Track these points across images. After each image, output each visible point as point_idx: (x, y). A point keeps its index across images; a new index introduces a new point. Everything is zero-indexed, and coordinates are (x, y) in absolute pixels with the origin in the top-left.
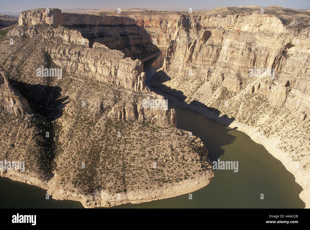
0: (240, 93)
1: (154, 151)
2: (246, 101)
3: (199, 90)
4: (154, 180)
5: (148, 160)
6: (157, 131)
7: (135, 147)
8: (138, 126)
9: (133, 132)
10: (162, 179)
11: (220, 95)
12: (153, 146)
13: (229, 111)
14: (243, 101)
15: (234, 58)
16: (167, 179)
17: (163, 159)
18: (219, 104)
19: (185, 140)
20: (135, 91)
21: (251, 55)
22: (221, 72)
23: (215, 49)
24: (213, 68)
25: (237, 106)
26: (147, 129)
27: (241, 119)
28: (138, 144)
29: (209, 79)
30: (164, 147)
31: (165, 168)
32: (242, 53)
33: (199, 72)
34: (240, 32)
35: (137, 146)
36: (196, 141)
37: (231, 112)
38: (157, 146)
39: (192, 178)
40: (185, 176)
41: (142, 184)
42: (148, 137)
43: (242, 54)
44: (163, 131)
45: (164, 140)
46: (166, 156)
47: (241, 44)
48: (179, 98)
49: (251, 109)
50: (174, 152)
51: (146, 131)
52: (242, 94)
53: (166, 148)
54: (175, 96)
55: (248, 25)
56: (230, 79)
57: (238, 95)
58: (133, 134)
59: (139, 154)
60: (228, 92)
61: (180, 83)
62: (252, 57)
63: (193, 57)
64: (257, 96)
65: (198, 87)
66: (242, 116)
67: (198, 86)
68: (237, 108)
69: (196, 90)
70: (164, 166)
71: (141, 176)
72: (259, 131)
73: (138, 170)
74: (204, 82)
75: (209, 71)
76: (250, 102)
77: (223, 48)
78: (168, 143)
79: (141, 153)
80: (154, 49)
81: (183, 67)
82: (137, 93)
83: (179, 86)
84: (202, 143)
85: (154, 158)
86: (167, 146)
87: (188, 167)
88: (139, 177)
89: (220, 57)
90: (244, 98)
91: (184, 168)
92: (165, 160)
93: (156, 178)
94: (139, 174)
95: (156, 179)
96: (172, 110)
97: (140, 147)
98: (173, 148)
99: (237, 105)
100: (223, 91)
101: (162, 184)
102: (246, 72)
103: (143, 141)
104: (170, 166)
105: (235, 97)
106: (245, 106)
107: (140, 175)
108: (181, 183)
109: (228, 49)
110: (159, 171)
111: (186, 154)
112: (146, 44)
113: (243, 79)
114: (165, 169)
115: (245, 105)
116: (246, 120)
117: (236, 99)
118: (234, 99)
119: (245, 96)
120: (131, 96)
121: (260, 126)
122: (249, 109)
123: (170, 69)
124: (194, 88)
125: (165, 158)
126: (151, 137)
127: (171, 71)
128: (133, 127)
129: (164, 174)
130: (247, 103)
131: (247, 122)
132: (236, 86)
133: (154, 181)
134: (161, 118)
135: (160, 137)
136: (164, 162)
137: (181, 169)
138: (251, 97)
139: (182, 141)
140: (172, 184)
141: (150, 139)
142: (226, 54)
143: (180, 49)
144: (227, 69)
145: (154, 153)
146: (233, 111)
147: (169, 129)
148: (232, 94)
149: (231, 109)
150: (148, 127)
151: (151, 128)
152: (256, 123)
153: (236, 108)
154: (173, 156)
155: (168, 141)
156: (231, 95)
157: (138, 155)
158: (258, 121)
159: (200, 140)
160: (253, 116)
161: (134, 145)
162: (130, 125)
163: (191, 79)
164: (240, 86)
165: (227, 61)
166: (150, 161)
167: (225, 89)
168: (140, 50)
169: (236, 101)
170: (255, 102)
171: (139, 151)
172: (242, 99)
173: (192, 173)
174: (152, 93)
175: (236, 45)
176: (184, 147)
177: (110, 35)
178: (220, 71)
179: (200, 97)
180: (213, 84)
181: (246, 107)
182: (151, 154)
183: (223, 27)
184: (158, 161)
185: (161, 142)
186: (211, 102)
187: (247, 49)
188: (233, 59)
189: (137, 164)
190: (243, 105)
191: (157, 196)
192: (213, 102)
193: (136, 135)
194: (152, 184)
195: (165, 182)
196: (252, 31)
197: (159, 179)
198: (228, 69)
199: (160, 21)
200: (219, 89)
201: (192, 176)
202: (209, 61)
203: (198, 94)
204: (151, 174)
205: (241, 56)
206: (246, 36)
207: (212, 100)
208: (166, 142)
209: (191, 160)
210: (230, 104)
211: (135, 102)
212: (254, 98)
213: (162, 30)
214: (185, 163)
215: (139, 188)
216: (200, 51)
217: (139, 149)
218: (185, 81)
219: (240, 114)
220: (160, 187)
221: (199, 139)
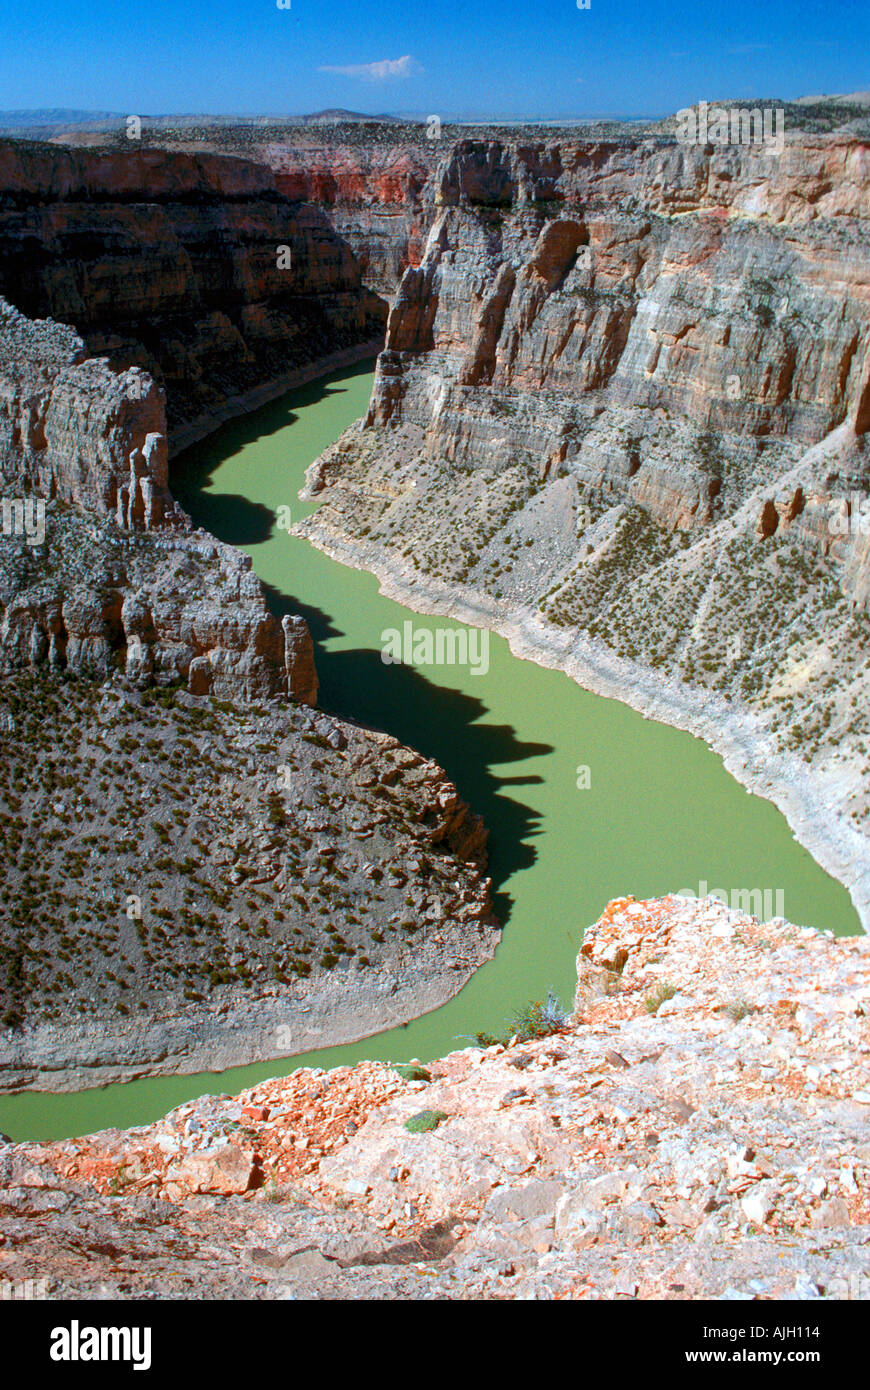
0: (708, 537)
1: (185, 826)
2: (729, 577)
3: (519, 520)
4: (167, 970)
5: (149, 871)
6: (214, 728)
7: (95, 803)
8: (121, 703)
9: (94, 729)
10: (210, 968)
11: (614, 548)
12: (180, 798)
13: (645, 629)
14: (718, 578)
15: (693, 358)
16: (232, 964)
17: (226, 863)
18: (603, 594)
19: (354, 771)
20: (116, 529)
21: (771, 341)
22: (627, 431)
23: (605, 311)
24: (591, 413)
25: (687, 600)
26: (162, 717)
27: (696, 666)
28: (112, 791)
29: (570, 467)
30: (238, 804)
31: (230, 910)
32: (721, 336)
33: (523, 430)
34: (721, 224)
35: (105, 802)
36: (411, 776)
37: (652, 630)
38: (204, 798)
39: (365, 962)
40: (327, 950)
41: (103, 987)
42: (165, 758)
43: (726, 341)
44: (242, 724)
45: (240, 772)
46: (242, 850)
47: (724, 287)
48: (418, 558)
49: (748, 618)
50: (284, 833)
51: (158, 726)
52: (719, 539)
53: (249, 810)
54: (405, 549)
55: (761, 189)
56: (664, 467)
57: (695, 547)
58: (90, 742)
59: (107, 839)
60: (651, 530)
61: (431, 485)
62: (772, 354)
63: (501, 356)
64: (784, 552)
65: (516, 507)
66: (702, 654)
67: (513, 498)
68: (684, 612)
69: (504, 522)
70: (224, 902)
71: (106, 947)
72: (775, 730)
73: (95, 919)
74: (544, 481)
75: (568, 429)
76: (748, 579)
77: (643, 307)
78: (259, 784)
79: (122, 835)
80: (368, 316)
81: (447, 405)
82: (126, 537)
83: (430, 500)
84: (445, 786)
85: (180, 859)
86: (256, 803)
87: (353, 907)
88: (96, 955)
89: (627, 354)
90: (723, 558)
91: (325, 912)
92: (237, 870)
93: (180, 962)
94: (94, 940)
95: (179, 968)
96: (290, 622)
97: (118, 805)
98: (282, 813)
99: (689, 596)
100: (627, 528)
101: (207, 987)
102: (744, 431)
103: (136, 776)
104: (258, 901)
105: (682, 554)
106: (726, 601)
107: (97, 945)
108: (302, 986)
109: (662, 315)
110: (196, 927)
111: (347, 843)
112: (330, 292)
113: (726, 463)
114: (233, 914)
115: (722, 596)
116: (721, 672)
117: (685, 568)
118: (676, 564)
119: (728, 549)
120: (97, 552)
121: (781, 704)
122: (742, 615)
123: (405, 416)
124: (491, 513)
125: (234, 862)
126: (178, 755)
127: (407, 425)
128: (98, 707)
129: (223, 941)
130: (737, 587)
131: (723, 684)
132: (691, 502)
133: (169, 976)
134: (237, 661)
135: (221, 753)
136: (229, 883)
137: (314, 915)
138: (755, 557)
139: (335, 776)
140: (258, 991)
141: (173, 764)
142: (652, 336)
143: (455, 313)
144: (659, 412)
145: (183, 833)
146: (665, 625)
147: (274, 715)
148: (670, 539)
149: (654, 615)
150: (170, 707)
151: (185, 710)
152: (765, 689)
153: (677, 611)
154: (278, 853)
155: (259, 776)
156: (662, 547)
157: (103, 844)
158: (777, 677)
159: (436, 772)
160: (757, 651)
161: (92, 797)
162: (83, 695)
163: (488, 467)
164: (712, 501)
165: (656, 376)
166: (159, 876)
167: (639, 514)
168: (296, 320)
169: (685, 577)
170: (772, 580)
171: (113, 822)
172: (712, 567)
173: (367, 937)
174: (198, 537)
175: (700, 293)
176: (341, 807)
177: (129, 244)
178: (622, 426)
179: (517, 558)
180: (588, 487)
181: (729, 608)
182: (166, 841)
183: (644, 204)
184: (198, 873)
185: (227, 782)
186: (566, 579)
187: (750, 314)
188: (688, 362)
189: (93, 889)
190: (717, 597)
191: (171, 1051)
192: (578, 579)
193: (104, 746)
194: (152, 987)
195: (219, 981)
196: (782, 219)
197: (194, 967)
198: (663, 415)
199: (412, 176)
200: (613, 513)
201: (367, 953)
202: (573, 377)
203: (508, 540)
204: (155, 940)
205: (720, 348)
206: (751, 245)
207: (574, 573)
208: (252, 779)
209: (369, 871)
210: (653, 591)
211: (110, 583)
212: (770, 563)
213: (419, 219)
214: (336, 889)
215: (83, 1011)
216: (530, 325)
217: (112, 813)
218: (457, 475)
219: (694, 641)
220: (192, 1005)
221: (431, 768)
